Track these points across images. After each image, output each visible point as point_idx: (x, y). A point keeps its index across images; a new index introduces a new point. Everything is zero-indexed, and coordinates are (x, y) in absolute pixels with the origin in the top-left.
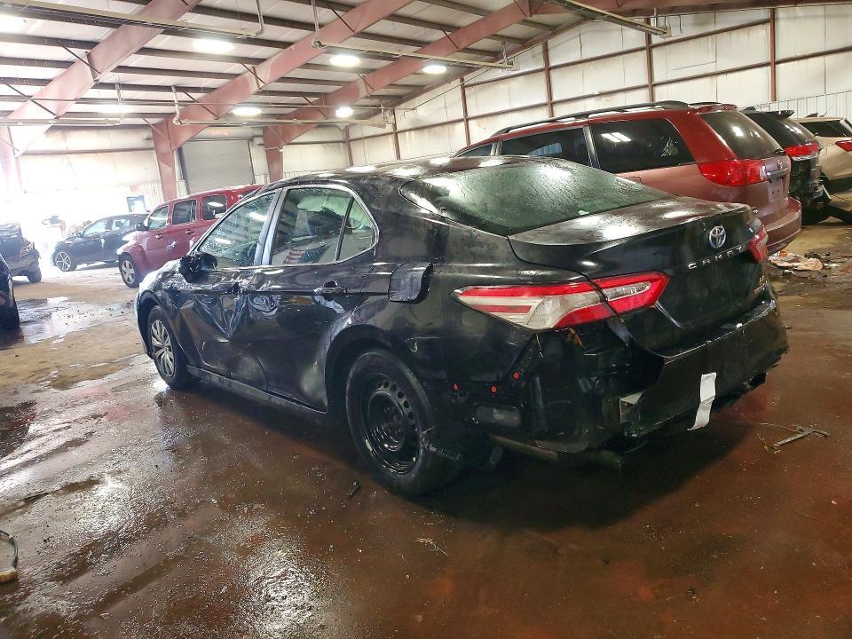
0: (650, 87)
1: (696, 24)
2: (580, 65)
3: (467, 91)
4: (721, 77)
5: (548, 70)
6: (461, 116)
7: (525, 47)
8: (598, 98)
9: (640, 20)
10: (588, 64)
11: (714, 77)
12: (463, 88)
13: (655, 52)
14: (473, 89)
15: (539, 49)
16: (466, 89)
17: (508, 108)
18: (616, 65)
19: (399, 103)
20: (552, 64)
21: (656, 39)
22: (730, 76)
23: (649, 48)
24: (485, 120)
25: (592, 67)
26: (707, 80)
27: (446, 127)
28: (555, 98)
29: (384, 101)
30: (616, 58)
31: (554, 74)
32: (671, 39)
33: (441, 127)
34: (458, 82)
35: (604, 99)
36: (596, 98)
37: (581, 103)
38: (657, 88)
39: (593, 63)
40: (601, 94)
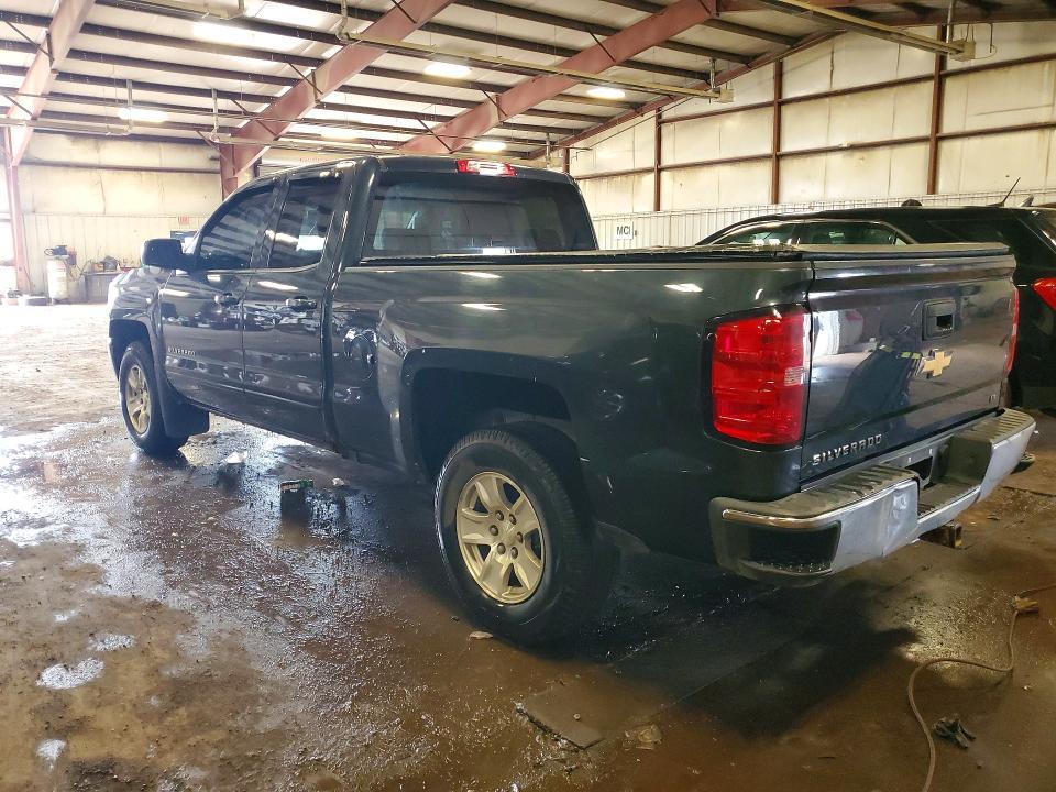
0: (933, 140)
1: (1025, 40)
2: (827, 100)
3: (665, 129)
5: (779, 104)
6: (651, 163)
7: (749, 68)
8: (849, 152)
9: (929, 32)
10: (840, 98)
11: (1047, 132)
12: (660, 123)
13: (949, 84)
14: (672, 127)
15: (769, 71)
16: (663, 125)
17: (718, 157)
18: (884, 102)
19: (578, 139)
20: (788, 94)
21: (953, 64)
23: (940, 77)
24: (683, 172)
25: (844, 103)
26: (1034, 135)
27: (631, 177)
28: (786, 148)
29: (553, 136)
30: (885, 90)
31: (787, 112)
32: (973, 63)
33: (624, 178)
34: (653, 113)
35: (858, 155)
36: (845, 153)
37: (822, 158)
38: (945, 146)
39: (848, 96)
40: (853, 148)
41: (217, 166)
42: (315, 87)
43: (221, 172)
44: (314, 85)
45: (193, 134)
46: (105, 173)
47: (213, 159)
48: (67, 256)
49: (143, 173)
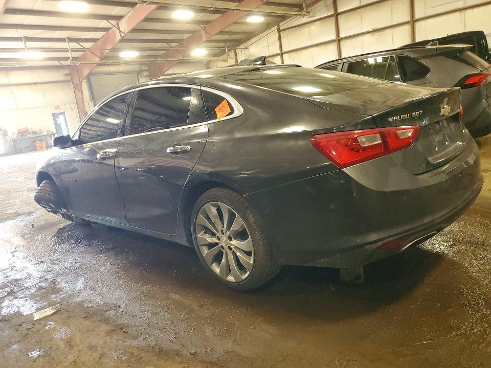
0: (412, 23)
2: (359, 10)
3: (282, 34)
4: (468, 12)
5: (337, 15)
6: (278, 51)
8: (372, 33)
10: (365, 8)
11: (463, 12)
12: (279, 31)
14: (285, 32)
16: (281, 33)
17: (309, 44)
18: (386, 8)
19: (239, 45)
20: (340, 10)
22: (476, 10)
24: (294, 53)
25: (367, 11)
26: (457, 14)
28: (342, 36)
29: (228, 44)
31: (341, 18)
34: (276, 27)
35: (377, 34)
36: (370, 34)
37: (360, 38)
38: (418, 25)
39: (369, 7)
40: (374, 31)
41: (69, 78)
42: (120, 30)
43: (72, 81)
44: (119, 29)
45: (56, 63)
46: (14, 88)
47: (66, 75)
48: (3, 132)
49: (33, 85)
